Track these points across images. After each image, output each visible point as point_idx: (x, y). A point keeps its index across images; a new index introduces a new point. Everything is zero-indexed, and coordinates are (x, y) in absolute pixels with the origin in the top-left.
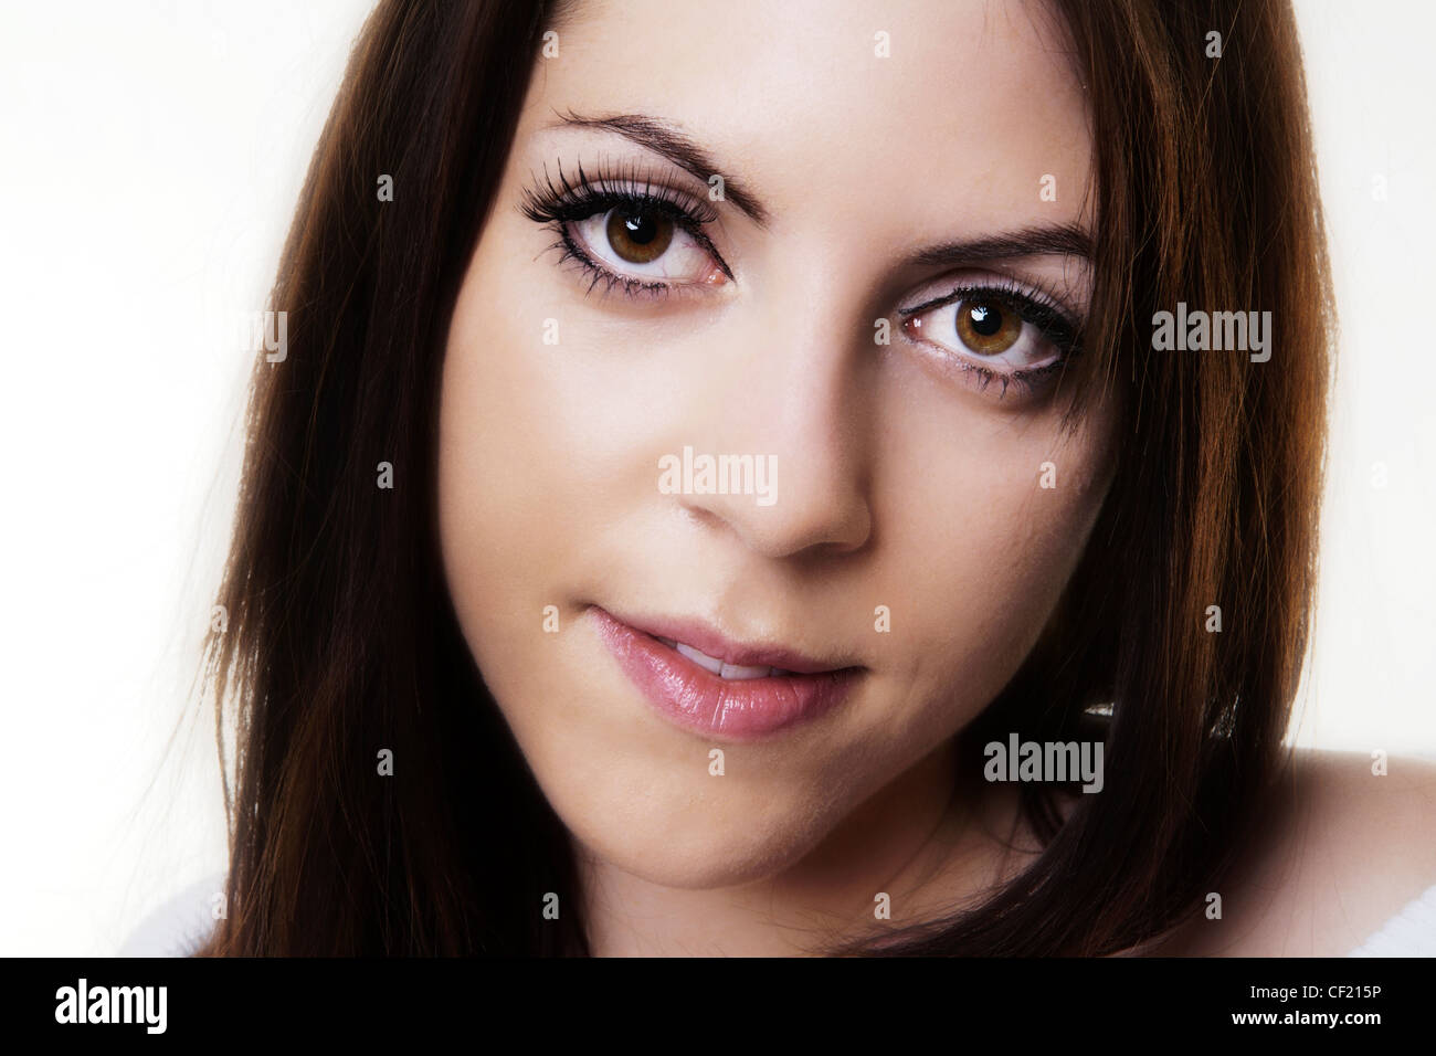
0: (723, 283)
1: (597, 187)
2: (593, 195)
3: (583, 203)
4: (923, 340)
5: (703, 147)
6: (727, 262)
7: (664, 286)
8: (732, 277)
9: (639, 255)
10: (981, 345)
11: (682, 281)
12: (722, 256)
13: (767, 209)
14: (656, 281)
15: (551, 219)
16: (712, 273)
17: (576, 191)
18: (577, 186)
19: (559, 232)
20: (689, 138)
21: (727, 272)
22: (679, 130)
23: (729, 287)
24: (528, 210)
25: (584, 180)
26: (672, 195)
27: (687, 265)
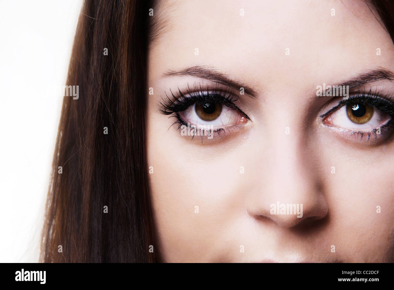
0: (246, 122)
1: (188, 96)
2: (187, 99)
3: (183, 103)
4: (333, 125)
5: (224, 73)
6: (246, 113)
7: (223, 129)
8: (249, 119)
9: (210, 118)
10: (359, 121)
11: (229, 126)
12: (243, 111)
13: (255, 91)
14: (219, 128)
15: (172, 112)
16: (241, 119)
17: (180, 99)
18: (179, 97)
19: (176, 117)
20: (218, 71)
21: (247, 117)
22: (213, 69)
23: (249, 123)
24: (162, 111)
25: (182, 94)
26: (218, 93)
27: (230, 118)
